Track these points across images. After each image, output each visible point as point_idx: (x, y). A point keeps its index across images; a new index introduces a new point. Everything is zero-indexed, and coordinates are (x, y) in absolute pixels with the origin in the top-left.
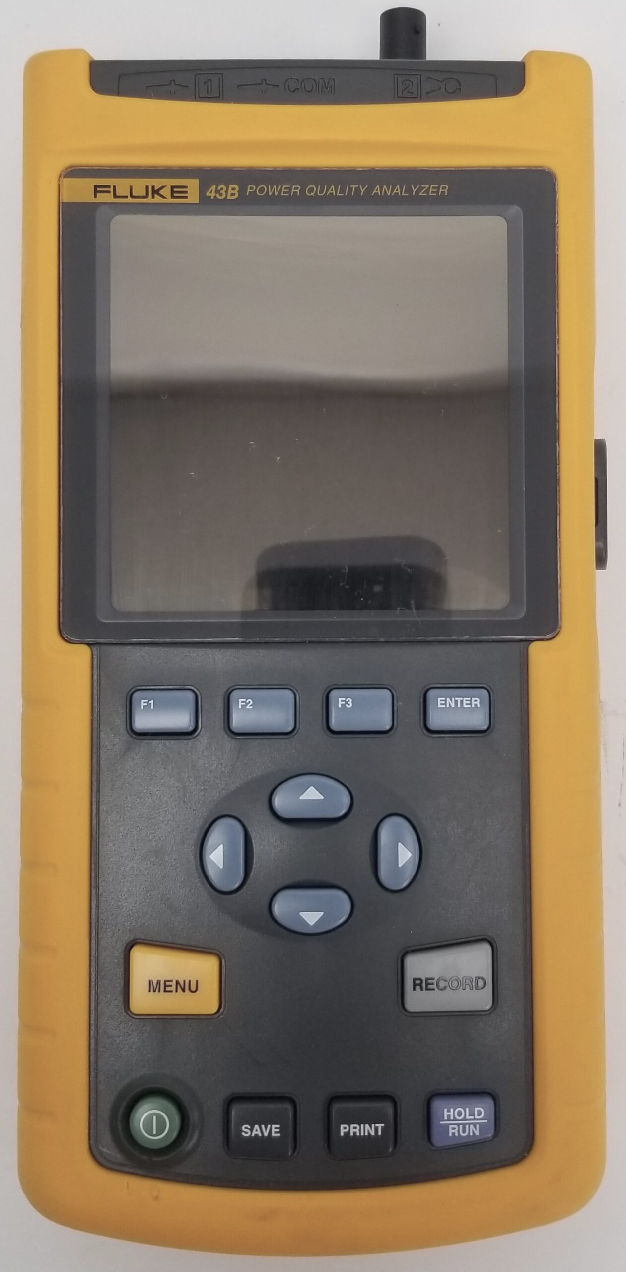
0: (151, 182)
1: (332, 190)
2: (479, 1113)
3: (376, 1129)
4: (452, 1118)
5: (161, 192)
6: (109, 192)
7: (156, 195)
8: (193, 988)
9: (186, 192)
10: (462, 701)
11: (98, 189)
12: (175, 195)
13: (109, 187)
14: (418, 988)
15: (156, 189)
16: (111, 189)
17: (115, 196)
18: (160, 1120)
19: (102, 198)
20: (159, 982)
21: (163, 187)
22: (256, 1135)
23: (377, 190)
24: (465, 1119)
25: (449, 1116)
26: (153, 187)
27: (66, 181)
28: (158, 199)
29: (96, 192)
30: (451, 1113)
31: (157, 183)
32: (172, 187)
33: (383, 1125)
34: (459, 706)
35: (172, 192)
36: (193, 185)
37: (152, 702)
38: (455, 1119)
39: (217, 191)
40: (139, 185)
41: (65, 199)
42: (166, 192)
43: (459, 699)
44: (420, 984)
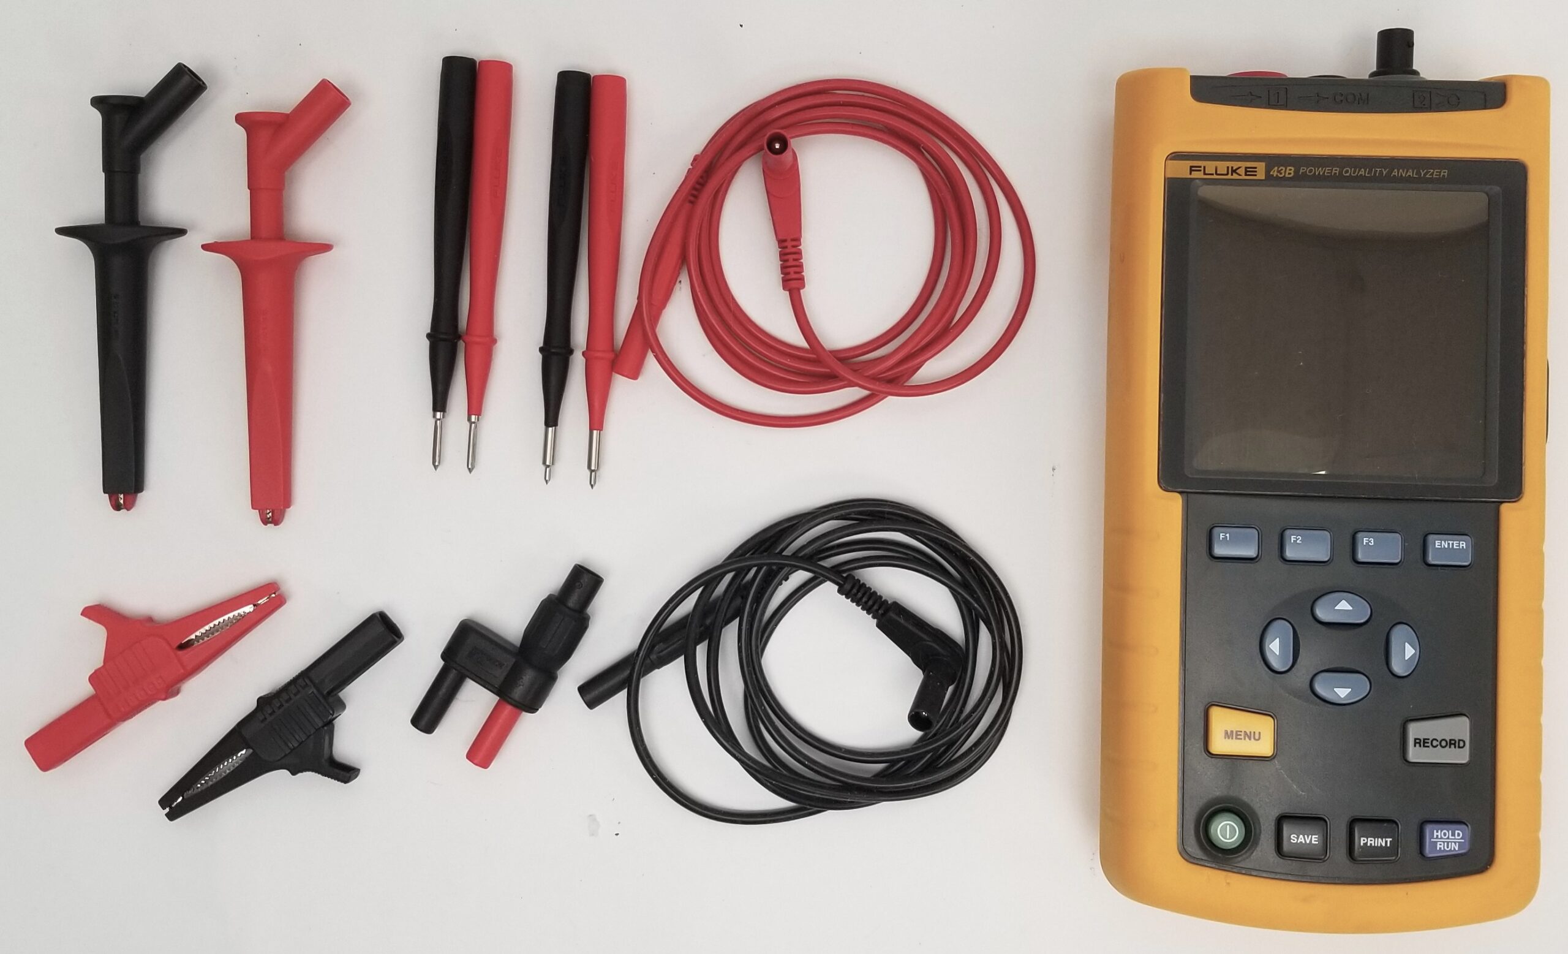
0: (1230, 164)
1: (1362, 172)
2: (1459, 835)
3: (1386, 842)
4: (1439, 837)
5: (1237, 171)
6: (1200, 170)
7: (1234, 174)
8: (1257, 737)
9: (1256, 172)
10: (1453, 544)
11: (1193, 169)
12: (1248, 173)
13: (1200, 167)
14: (1417, 745)
15: (1234, 169)
16: (1202, 169)
17: (1205, 174)
18: (1233, 829)
19: (1195, 175)
20: (1232, 732)
21: (1240, 168)
22: (1301, 842)
23: (1395, 173)
24: (1448, 838)
25: (1437, 836)
26: (1232, 168)
27: (1169, 162)
28: (1235, 176)
29: (1191, 171)
30: (1439, 834)
31: (1235, 165)
32: (1246, 168)
33: (1391, 839)
34: (1451, 547)
35: (1246, 171)
36: (1261, 167)
37: (1228, 535)
38: (1441, 838)
39: (1279, 172)
40: (1222, 166)
41: (1169, 175)
42: (1242, 171)
43: (1451, 542)
44: (1420, 743)
